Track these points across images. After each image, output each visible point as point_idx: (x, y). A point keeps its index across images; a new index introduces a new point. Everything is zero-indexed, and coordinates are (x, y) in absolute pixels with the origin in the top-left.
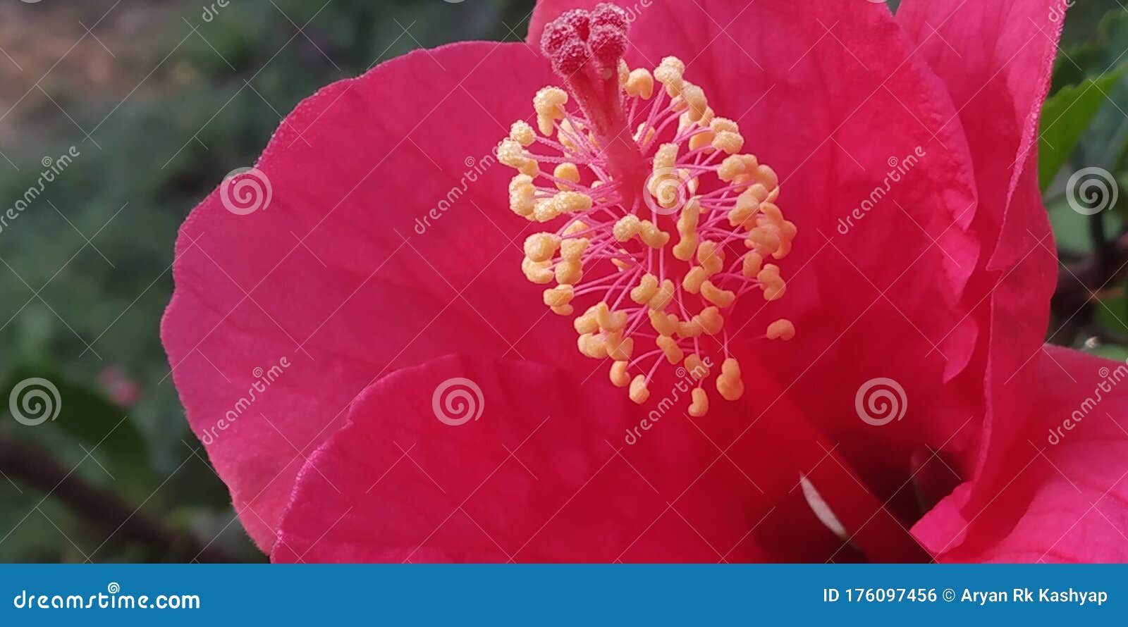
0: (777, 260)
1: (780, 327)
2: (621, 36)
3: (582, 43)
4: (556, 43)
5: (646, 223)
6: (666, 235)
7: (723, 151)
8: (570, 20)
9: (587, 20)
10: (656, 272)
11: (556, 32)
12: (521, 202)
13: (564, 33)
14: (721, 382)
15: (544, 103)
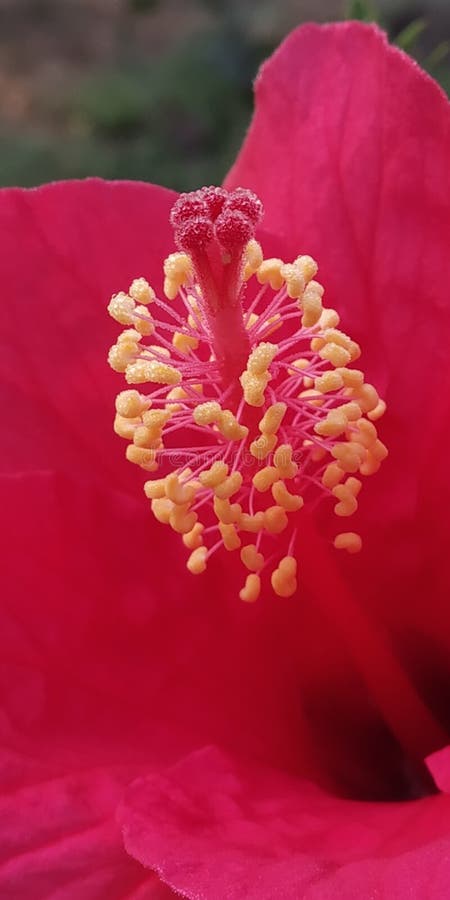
0: (364, 476)
1: (348, 540)
2: (247, 226)
3: (209, 222)
4: (185, 214)
5: (228, 414)
6: (245, 430)
7: (329, 363)
8: (207, 196)
9: (224, 200)
10: (229, 461)
11: (188, 204)
12: (118, 357)
13: (196, 207)
14: (276, 576)
15: (173, 267)
